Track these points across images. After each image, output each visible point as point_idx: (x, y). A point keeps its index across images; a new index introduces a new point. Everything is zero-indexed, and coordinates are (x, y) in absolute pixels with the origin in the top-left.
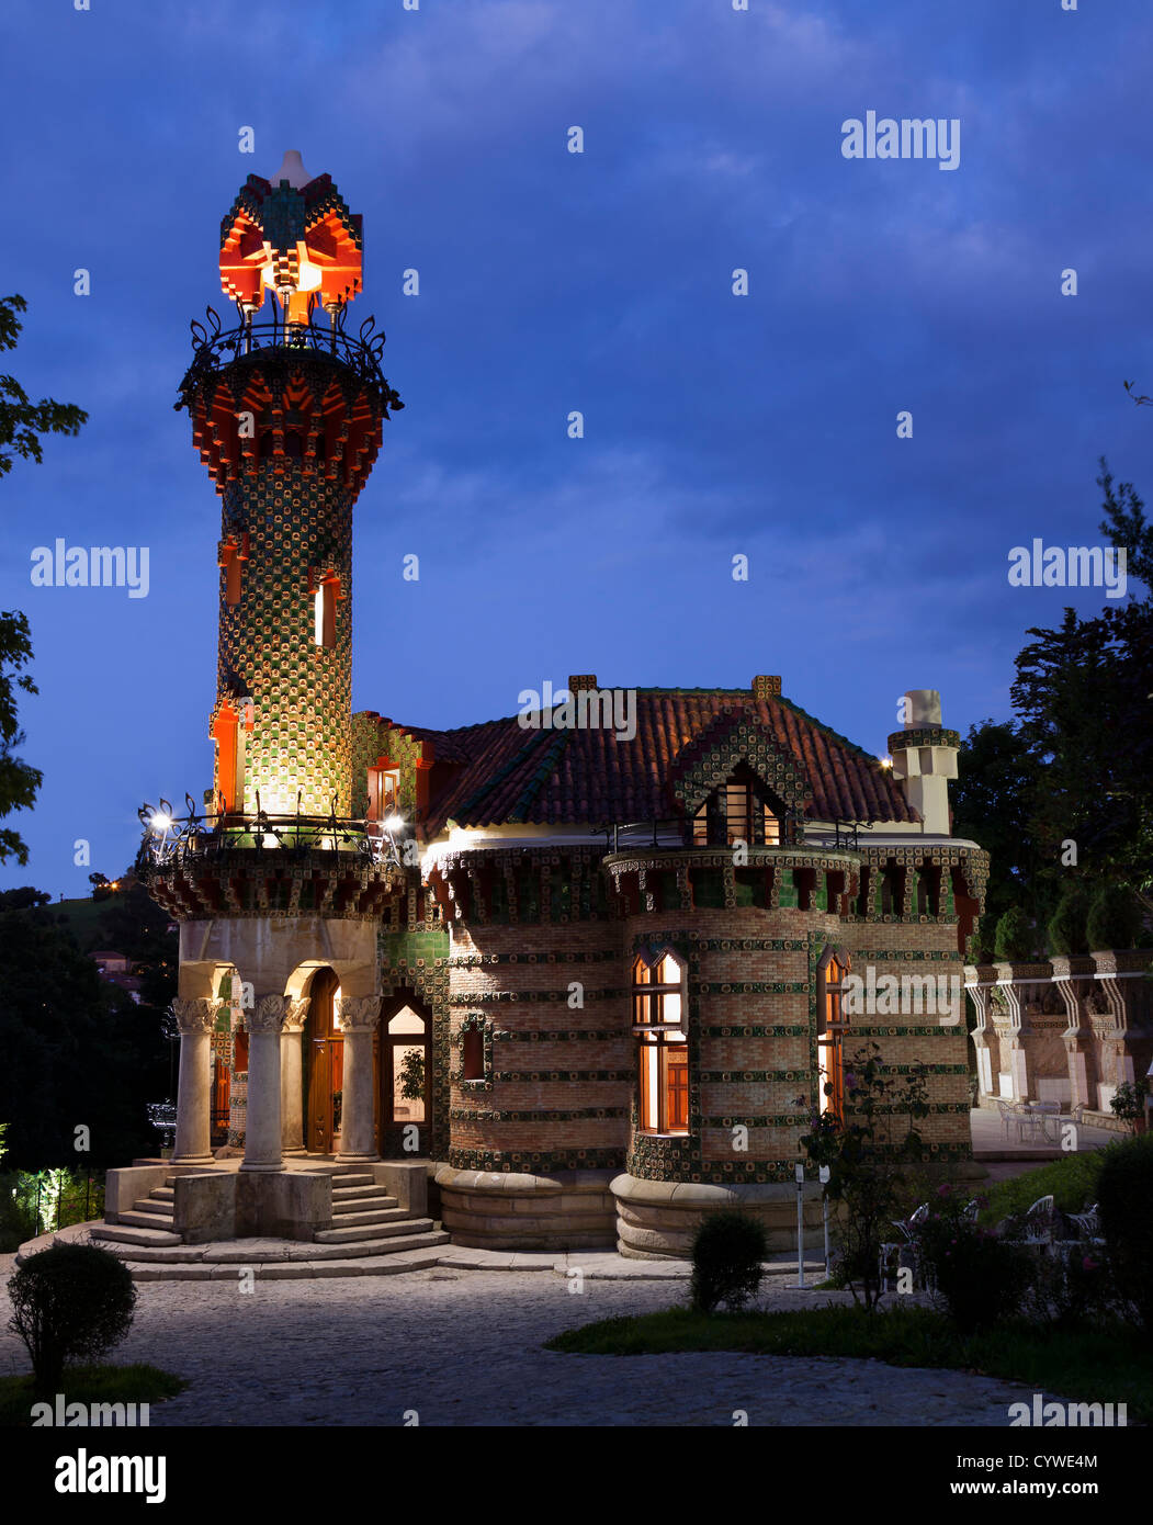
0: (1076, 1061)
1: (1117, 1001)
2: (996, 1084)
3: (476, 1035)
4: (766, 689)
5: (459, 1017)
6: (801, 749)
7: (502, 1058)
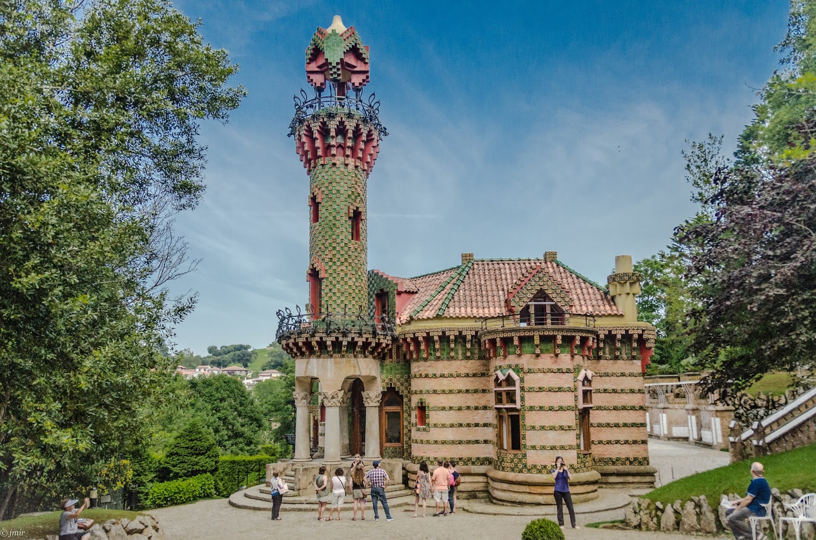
0: (692, 420)
2: (652, 428)
3: (422, 408)
4: (550, 257)
5: (415, 400)
6: (567, 283)
7: (434, 417)
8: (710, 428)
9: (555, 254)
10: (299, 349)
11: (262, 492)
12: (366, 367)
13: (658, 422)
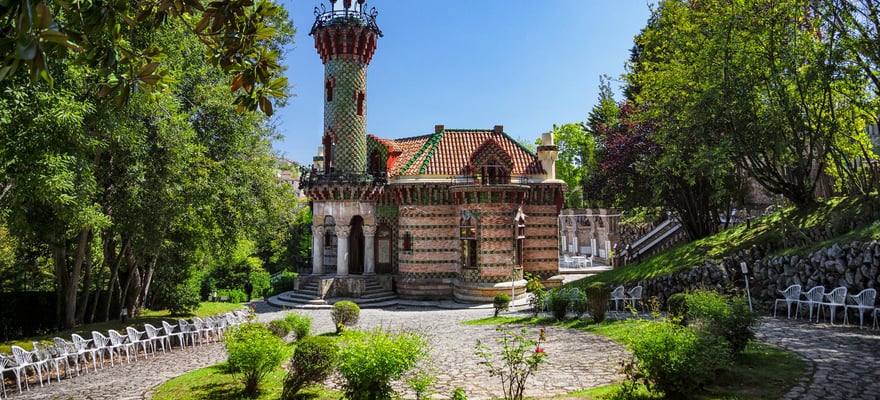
0: (594, 242)
1: (606, 224)
2: (567, 248)
3: (408, 238)
4: (498, 130)
5: (402, 232)
6: (510, 150)
7: (416, 245)
8: (604, 249)
9: (502, 127)
10: (319, 196)
11: (292, 296)
12: (363, 209)
13: (571, 244)
